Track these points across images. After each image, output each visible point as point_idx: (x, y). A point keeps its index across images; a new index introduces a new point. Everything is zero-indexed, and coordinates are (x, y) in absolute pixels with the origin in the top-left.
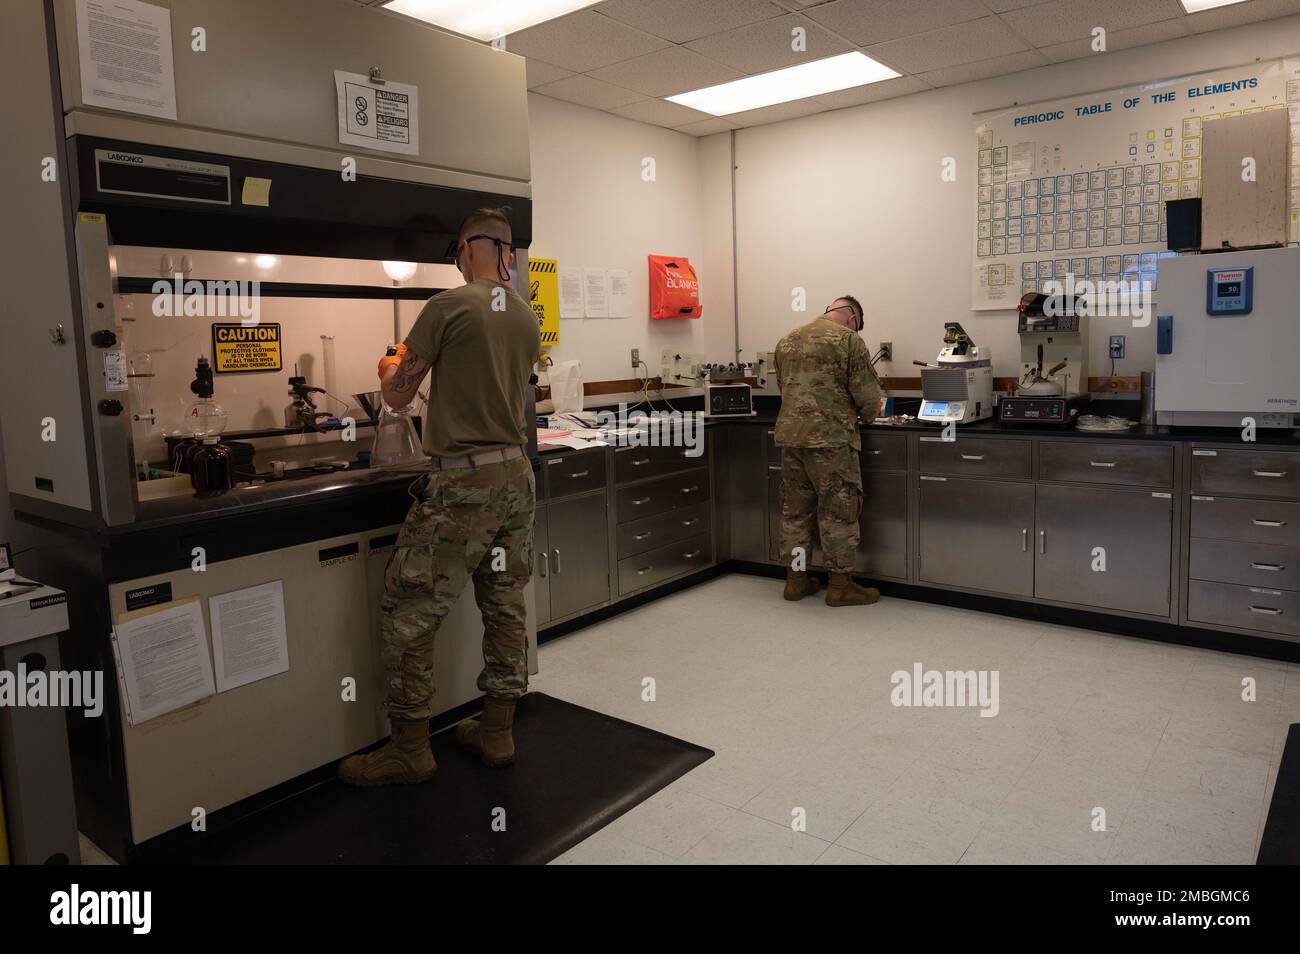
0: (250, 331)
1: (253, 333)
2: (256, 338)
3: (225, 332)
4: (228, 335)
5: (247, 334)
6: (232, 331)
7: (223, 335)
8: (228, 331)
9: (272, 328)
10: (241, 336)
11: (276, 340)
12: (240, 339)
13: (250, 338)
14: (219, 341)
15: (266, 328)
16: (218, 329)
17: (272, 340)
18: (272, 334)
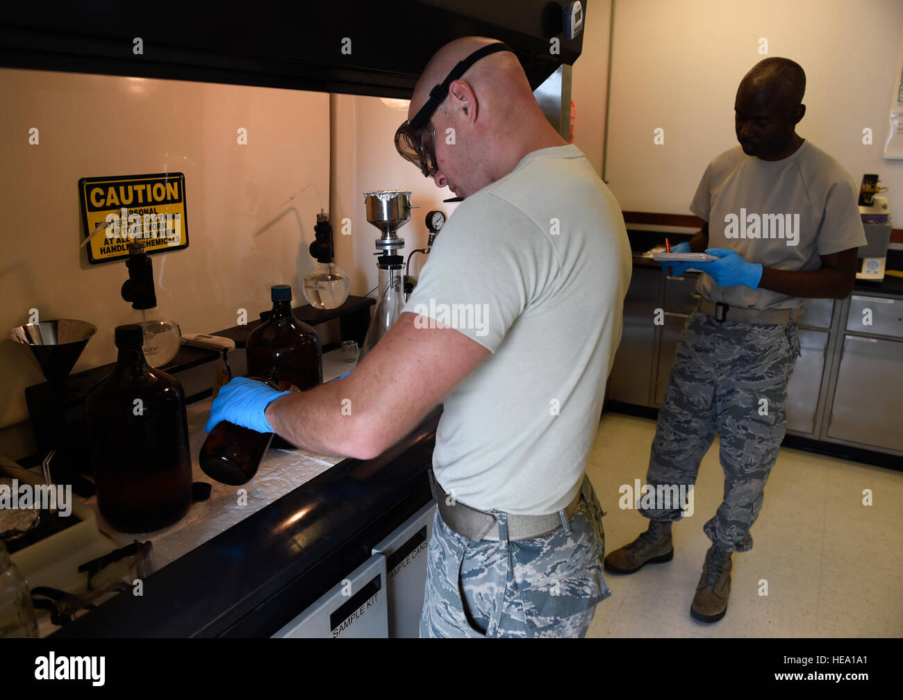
0: (139, 188)
1: (145, 192)
2: (150, 200)
3: (102, 193)
4: (105, 197)
5: (135, 193)
6: (112, 190)
7: (98, 198)
8: (106, 192)
9: (172, 182)
10: (127, 197)
11: (179, 201)
12: (125, 202)
13: (141, 200)
14: (93, 209)
15: (163, 182)
16: (90, 188)
17: (173, 201)
18: (171, 190)
